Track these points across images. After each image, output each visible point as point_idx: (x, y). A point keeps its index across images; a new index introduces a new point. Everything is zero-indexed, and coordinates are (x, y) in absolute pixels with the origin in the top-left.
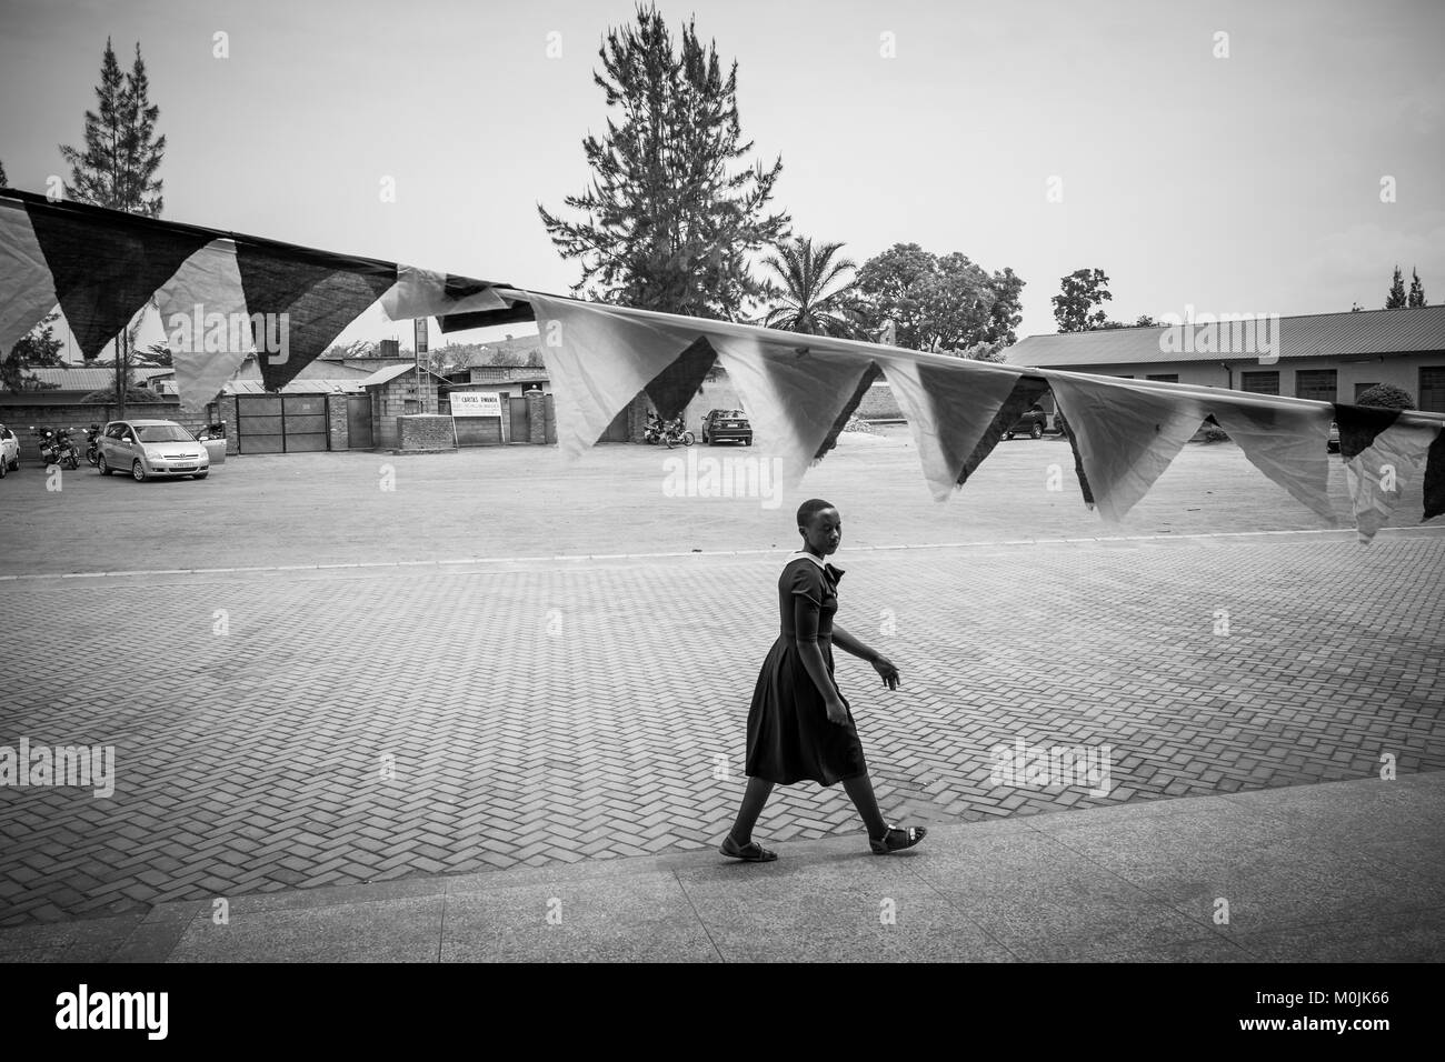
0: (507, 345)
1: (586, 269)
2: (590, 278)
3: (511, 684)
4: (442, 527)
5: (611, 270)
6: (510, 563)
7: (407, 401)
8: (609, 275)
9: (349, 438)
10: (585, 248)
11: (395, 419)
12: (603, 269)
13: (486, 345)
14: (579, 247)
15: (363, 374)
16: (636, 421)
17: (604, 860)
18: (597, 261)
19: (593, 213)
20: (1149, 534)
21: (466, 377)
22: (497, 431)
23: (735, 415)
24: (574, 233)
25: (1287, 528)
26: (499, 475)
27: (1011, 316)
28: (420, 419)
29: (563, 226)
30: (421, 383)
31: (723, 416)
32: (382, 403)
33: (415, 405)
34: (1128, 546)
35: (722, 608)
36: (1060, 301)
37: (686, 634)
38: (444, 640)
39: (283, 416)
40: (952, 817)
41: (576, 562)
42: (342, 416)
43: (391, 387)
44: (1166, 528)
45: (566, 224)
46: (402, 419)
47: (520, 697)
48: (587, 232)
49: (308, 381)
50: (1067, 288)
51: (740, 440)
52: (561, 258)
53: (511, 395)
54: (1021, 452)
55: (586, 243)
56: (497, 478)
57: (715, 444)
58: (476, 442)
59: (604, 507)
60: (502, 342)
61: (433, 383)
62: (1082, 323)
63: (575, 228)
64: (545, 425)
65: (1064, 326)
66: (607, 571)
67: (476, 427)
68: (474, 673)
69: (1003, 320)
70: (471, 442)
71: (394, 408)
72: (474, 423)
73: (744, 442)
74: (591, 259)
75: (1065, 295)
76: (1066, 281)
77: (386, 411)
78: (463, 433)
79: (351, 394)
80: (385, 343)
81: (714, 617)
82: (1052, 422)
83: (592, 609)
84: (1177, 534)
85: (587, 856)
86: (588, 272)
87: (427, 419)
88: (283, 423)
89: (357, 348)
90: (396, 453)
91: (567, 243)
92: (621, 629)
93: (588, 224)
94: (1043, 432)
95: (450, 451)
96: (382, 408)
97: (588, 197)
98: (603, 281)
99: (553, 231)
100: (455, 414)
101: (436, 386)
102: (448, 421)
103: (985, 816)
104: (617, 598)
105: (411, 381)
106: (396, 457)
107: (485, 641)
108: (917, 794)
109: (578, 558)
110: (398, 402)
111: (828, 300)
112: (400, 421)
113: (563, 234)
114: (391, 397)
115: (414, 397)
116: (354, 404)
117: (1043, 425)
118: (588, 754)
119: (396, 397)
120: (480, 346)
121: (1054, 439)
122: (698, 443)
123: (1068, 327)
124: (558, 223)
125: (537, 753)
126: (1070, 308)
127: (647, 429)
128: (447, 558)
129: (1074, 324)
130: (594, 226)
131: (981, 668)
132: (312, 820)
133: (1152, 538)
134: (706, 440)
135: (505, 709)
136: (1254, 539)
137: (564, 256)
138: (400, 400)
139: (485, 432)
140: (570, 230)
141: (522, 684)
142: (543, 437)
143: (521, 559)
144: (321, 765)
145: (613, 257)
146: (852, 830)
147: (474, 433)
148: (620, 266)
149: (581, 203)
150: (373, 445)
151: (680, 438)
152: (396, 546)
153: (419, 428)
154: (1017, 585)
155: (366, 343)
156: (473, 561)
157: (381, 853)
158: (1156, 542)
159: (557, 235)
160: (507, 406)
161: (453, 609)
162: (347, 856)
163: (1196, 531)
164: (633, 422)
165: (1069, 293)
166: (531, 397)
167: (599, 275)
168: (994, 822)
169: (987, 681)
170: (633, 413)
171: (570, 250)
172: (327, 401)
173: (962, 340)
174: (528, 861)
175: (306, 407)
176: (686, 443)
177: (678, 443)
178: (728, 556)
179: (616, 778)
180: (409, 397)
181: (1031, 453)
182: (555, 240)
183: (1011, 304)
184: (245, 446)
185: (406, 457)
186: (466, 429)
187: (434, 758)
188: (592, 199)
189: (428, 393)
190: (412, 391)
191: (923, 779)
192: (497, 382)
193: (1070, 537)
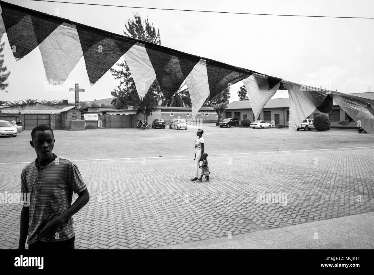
0: (95, 102)
1: (121, 82)
2: (122, 84)
3: (125, 194)
4: (88, 150)
5: (128, 82)
6: (111, 160)
7: (72, 116)
8: (127, 84)
9: (56, 126)
10: (121, 77)
11: (69, 121)
12: (126, 82)
13: (89, 102)
14: (120, 76)
15: (60, 109)
16: (134, 122)
17: (174, 244)
18: (124, 80)
19: (123, 68)
20: (274, 151)
21: (86, 110)
22: (97, 124)
23: (161, 121)
24: (118, 73)
25: (306, 149)
26: (100, 136)
27: (228, 96)
28: (76, 121)
29: (115, 71)
30: (77, 111)
31: (158, 121)
32: (65, 117)
33: (75, 117)
34: (269, 154)
35: (174, 172)
36: (240, 93)
37: (167, 179)
38: (101, 182)
39: (37, 120)
40: (263, 228)
41: (128, 160)
42: (54, 120)
43: (68, 112)
44: (277, 150)
45: (116, 70)
46: (71, 121)
47: (129, 198)
48: (122, 73)
49: (43, 110)
50: (241, 89)
51: (162, 127)
52: (115, 79)
53: (101, 115)
54: (234, 131)
55: (121, 75)
56: (99, 137)
57: (155, 128)
58: (91, 127)
59: (131, 145)
60: (93, 101)
61: (80, 111)
62: (245, 98)
63: (118, 71)
64: (110, 123)
65: (241, 99)
66: (138, 162)
67: (91, 123)
68: (113, 191)
69: (226, 97)
70: (90, 127)
71: (69, 118)
72: (91, 122)
73: (163, 128)
74: (122, 80)
75: (240, 91)
76: (241, 88)
77: (66, 119)
78: (87, 125)
79: (56, 114)
80: (64, 101)
81: (173, 174)
82: (241, 123)
83: (138, 172)
84: (281, 151)
85: (168, 244)
86: (122, 83)
87: (78, 121)
88: (37, 122)
89: (55, 102)
90: (69, 130)
91: (116, 75)
92: (149, 178)
93: (122, 71)
94: (238, 125)
95: (84, 130)
96: (65, 118)
97: (122, 64)
98: (125, 85)
99: (112, 72)
100: (85, 120)
101: (80, 112)
102: (84, 122)
103: (271, 228)
104: (144, 169)
105: (74, 111)
106: (69, 131)
107: (112, 182)
108: (251, 222)
109: (129, 159)
110: (70, 116)
111: (183, 91)
112: (71, 122)
113: (115, 73)
114: (68, 115)
115: (74, 115)
116: (57, 117)
117: (238, 124)
118: (156, 214)
119: (70, 115)
120: (87, 102)
121: (241, 127)
122: (151, 128)
123: (242, 99)
124: (113, 70)
125: (141, 214)
126: (242, 94)
127: (137, 124)
128: (93, 159)
129: (243, 98)
130: (123, 71)
131: (250, 187)
132: (83, 236)
133: (275, 152)
134: (153, 127)
135: (126, 201)
136: (300, 152)
137: (116, 79)
138: (71, 116)
139: (94, 125)
140: (117, 72)
141: (128, 194)
142: (109, 126)
143: (113, 159)
144: (79, 219)
145: (128, 79)
146: (238, 233)
147: (91, 125)
148: (130, 81)
149: (121, 65)
150: (63, 128)
151: (146, 126)
152: (77, 156)
153: (76, 123)
154: (248, 165)
155: (57, 100)
156: (100, 160)
157: (108, 245)
158: (276, 153)
159: (113, 73)
160: (100, 118)
161: (100, 173)
162: (98, 246)
163: (286, 150)
164: (133, 122)
165: (242, 91)
166: (106, 116)
167: (124, 84)
168: (274, 229)
169: (253, 190)
170: (133, 120)
171: (117, 77)
172: (50, 116)
173: (215, 102)
174: (152, 246)
175: (44, 117)
176: (148, 128)
177: (146, 128)
178: (169, 158)
179: (167, 221)
180: (73, 115)
181: (237, 131)
182: (112, 74)
183: (228, 93)
184: (26, 128)
185: (72, 131)
186: (88, 124)
187: (112, 216)
188: (123, 64)
189: (78, 114)
190: (74, 114)
191: (250, 218)
192: (95, 111)
193: (255, 152)
